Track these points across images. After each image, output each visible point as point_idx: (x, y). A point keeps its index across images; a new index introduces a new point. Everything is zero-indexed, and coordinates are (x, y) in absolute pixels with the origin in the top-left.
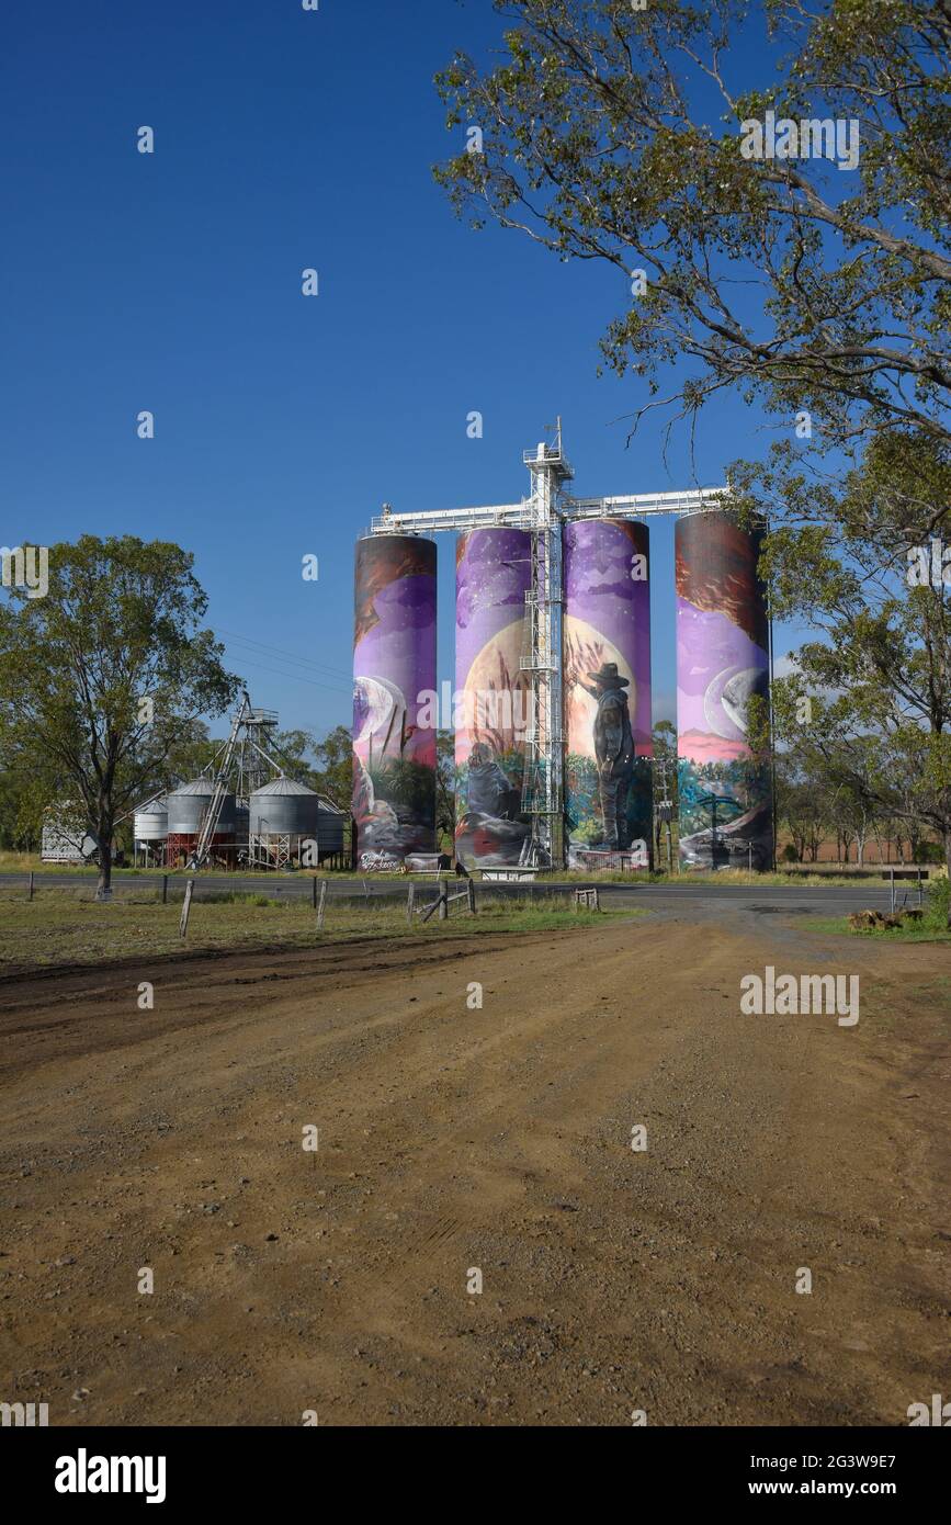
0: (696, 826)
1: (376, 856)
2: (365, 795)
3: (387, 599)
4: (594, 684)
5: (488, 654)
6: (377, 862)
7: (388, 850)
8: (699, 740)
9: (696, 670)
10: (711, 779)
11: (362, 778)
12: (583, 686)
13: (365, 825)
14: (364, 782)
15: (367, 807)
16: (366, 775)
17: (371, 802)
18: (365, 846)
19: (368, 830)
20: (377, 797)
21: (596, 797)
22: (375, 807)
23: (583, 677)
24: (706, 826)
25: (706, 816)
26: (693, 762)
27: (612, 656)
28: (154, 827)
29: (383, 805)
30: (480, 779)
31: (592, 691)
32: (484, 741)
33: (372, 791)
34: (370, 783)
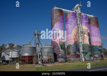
0: (99, 53)
1: (62, 59)
2: (59, 49)
3: (61, 18)
4: (88, 34)
5: (75, 28)
6: (62, 60)
7: (63, 58)
8: (98, 43)
9: (96, 34)
10: (100, 47)
11: (58, 46)
12: (86, 34)
13: (59, 54)
14: (59, 46)
15: (60, 51)
16: (59, 45)
17: (60, 50)
18: (59, 58)
19: (60, 55)
20: (61, 49)
21: (90, 49)
22: (61, 51)
23: (86, 33)
24: (100, 53)
25: (100, 52)
26: (97, 45)
27: (89, 31)
28: (16, 54)
29: (62, 50)
30: (76, 46)
31: (88, 35)
32: (76, 41)
33: (60, 48)
34: (60, 47)
